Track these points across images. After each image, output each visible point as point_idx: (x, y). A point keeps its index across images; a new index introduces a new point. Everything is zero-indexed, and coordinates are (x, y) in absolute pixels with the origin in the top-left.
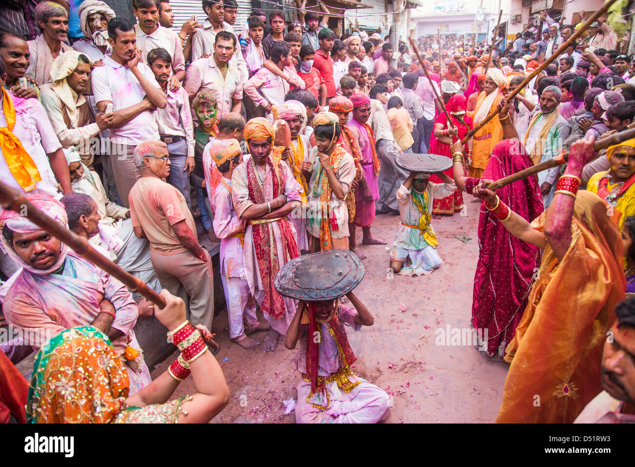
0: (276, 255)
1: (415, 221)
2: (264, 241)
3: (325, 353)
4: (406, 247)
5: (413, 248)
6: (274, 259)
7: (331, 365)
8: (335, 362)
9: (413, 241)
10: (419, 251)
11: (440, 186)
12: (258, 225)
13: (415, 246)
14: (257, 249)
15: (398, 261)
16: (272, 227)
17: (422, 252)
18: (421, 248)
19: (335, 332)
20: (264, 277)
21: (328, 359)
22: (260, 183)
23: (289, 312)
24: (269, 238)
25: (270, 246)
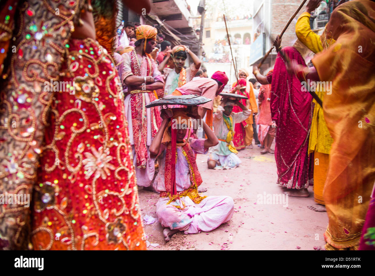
0: (146, 116)
1: (225, 136)
2: (138, 104)
3: (180, 171)
4: (218, 153)
5: (222, 154)
6: (144, 119)
7: (184, 180)
8: (187, 178)
9: (223, 149)
10: (226, 156)
11: (240, 114)
12: (135, 94)
13: (223, 153)
14: (133, 110)
15: (214, 161)
16: (145, 96)
17: (228, 157)
18: (227, 154)
19: (187, 154)
20: (135, 132)
21: (182, 175)
22: (139, 65)
23: (149, 166)
24: (142, 103)
25: (142, 109)
